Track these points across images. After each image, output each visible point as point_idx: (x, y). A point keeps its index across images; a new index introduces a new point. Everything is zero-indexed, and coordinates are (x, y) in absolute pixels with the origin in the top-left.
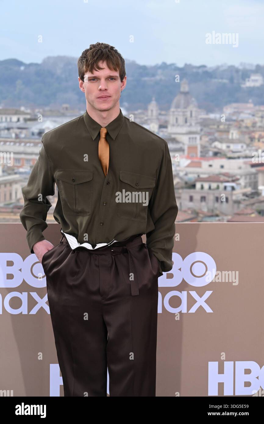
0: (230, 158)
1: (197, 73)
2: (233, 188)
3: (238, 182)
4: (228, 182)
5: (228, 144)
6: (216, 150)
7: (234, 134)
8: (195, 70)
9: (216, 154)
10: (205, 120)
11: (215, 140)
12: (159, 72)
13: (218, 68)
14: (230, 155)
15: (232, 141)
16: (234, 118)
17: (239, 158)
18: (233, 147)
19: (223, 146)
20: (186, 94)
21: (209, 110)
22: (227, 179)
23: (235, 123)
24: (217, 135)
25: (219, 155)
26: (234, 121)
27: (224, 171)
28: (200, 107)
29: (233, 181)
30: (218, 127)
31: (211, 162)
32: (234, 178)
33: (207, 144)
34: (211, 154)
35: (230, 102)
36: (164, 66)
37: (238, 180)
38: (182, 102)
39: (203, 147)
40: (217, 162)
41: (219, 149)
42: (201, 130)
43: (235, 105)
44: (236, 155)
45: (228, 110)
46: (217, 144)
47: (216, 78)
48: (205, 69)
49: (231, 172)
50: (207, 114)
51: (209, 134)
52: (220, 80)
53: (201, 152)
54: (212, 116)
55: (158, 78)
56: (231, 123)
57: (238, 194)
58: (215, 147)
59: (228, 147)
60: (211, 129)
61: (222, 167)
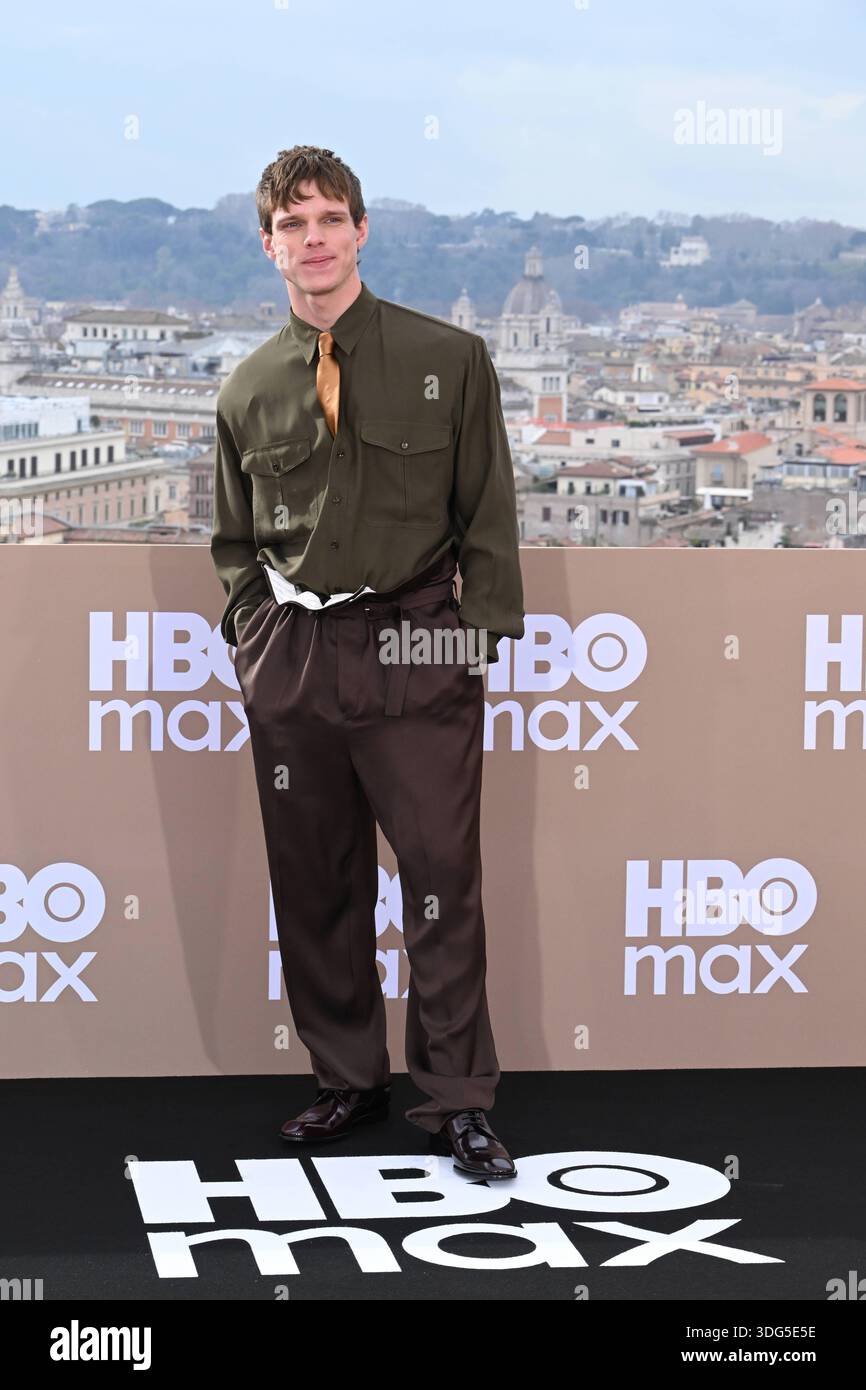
0: (633, 425)
1: (563, 235)
2: (640, 492)
3: (651, 478)
4: (629, 477)
5: (630, 394)
6: (602, 407)
7: (644, 371)
8: (556, 228)
9: (602, 415)
10: (577, 338)
11: (601, 384)
12: (478, 230)
13: (609, 222)
14: (633, 417)
15: (639, 387)
16: (644, 335)
17: (653, 424)
18: (641, 400)
19: (618, 399)
20: (537, 280)
21: (588, 319)
22: (627, 471)
23: (646, 347)
24: (604, 372)
25: (609, 417)
26: (644, 341)
27: (618, 453)
28: (567, 310)
29: (640, 476)
30: (608, 354)
31: (591, 434)
32: (642, 470)
33: (583, 394)
34: (591, 414)
35: (635, 300)
36: (489, 218)
37: (652, 472)
38: (528, 298)
39: (575, 400)
40: (605, 434)
41: (608, 404)
42: (571, 361)
43: (645, 306)
44: (647, 418)
45: (630, 319)
46: (604, 392)
47: (603, 245)
48: (580, 226)
49: (636, 455)
50: (583, 326)
51: (588, 370)
52: (613, 251)
53: (569, 411)
54: (594, 330)
55: (474, 244)
56: (636, 346)
57: (651, 505)
58: (601, 400)
59: (630, 400)
60: (592, 359)
61: (616, 444)
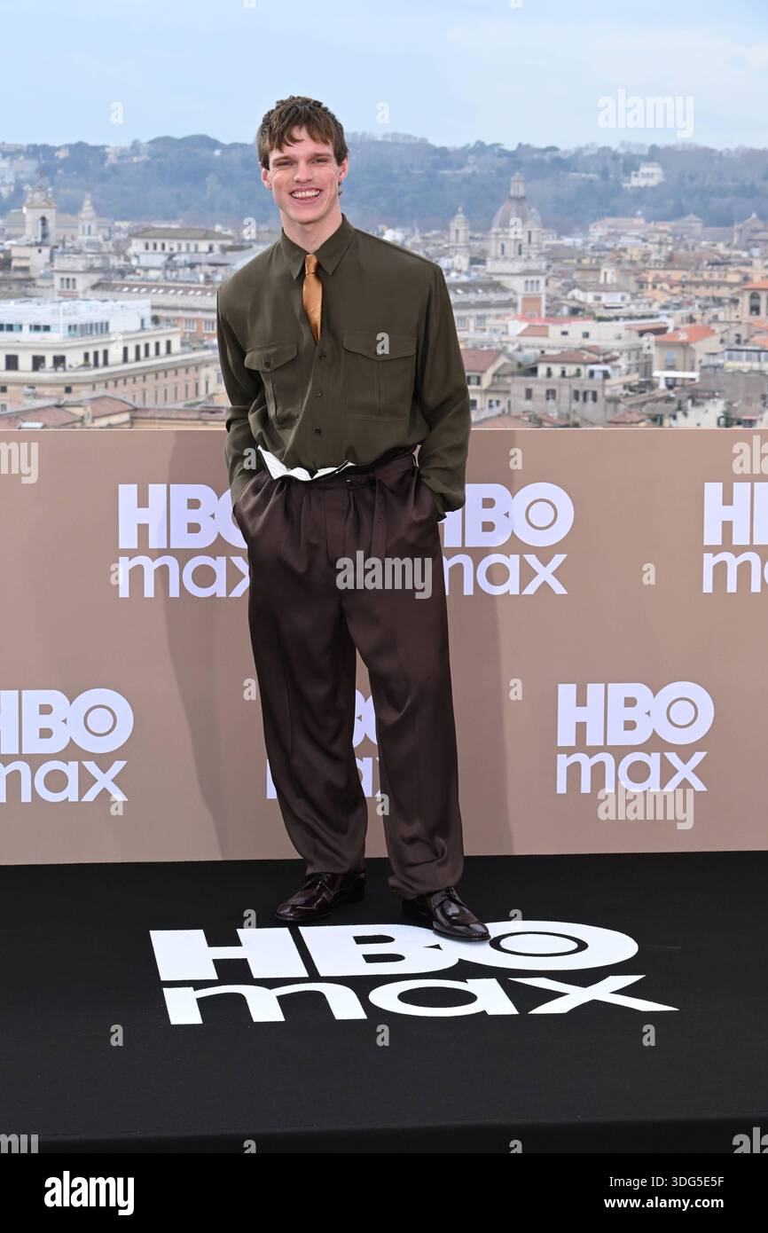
0: (601, 319)
1: (542, 162)
2: (606, 375)
3: (615, 363)
4: (597, 363)
5: (598, 294)
6: (574, 304)
7: (609, 274)
8: (536, 156)
9: (574, 312)
10: (554, 248)
11: (574, 286)
12: (471, 159)
13: (580, 151)
14: (601, 313)
15: (605, 288)
16: (609, 245)
17: (617, 318)
18: (606, 299)
19: (589, 298)
20: (520, 199)
21: (563, 231)
22: (595, 357)
23: (610, 255)
24: (576, 276)
25: (580, 313)
26: (609, 250)
27: (588, 342)
28: (545, 224)
29: (606, 362)
30: (579, 261)
31: (565, 327)
32: (608, 357)
33: (559, 294)
34: (565, 311)
35: (601, 216)
36: (480, 149)
37: (615, 359)
38: (513, 215)
39: (552, 299)
40: (577, 327)
41: (580, 302)
42: (549, 267)
43: (610, 221)
44: (612, 313)
45: (598, 232)
46: (576, 292)
47: (576, 171)
48: (555, 154)
49: (603, 344)
50: (558, 238)
51: (563, 274)
52: (584, 175)
53: (547, 308)
54: (567, 241)
55: (468, 170)
56: (603, 254)
57: (615, 385)
58: (574, 299)
59: (598, 298)
60: (567, 264)
61: (586, 335)
